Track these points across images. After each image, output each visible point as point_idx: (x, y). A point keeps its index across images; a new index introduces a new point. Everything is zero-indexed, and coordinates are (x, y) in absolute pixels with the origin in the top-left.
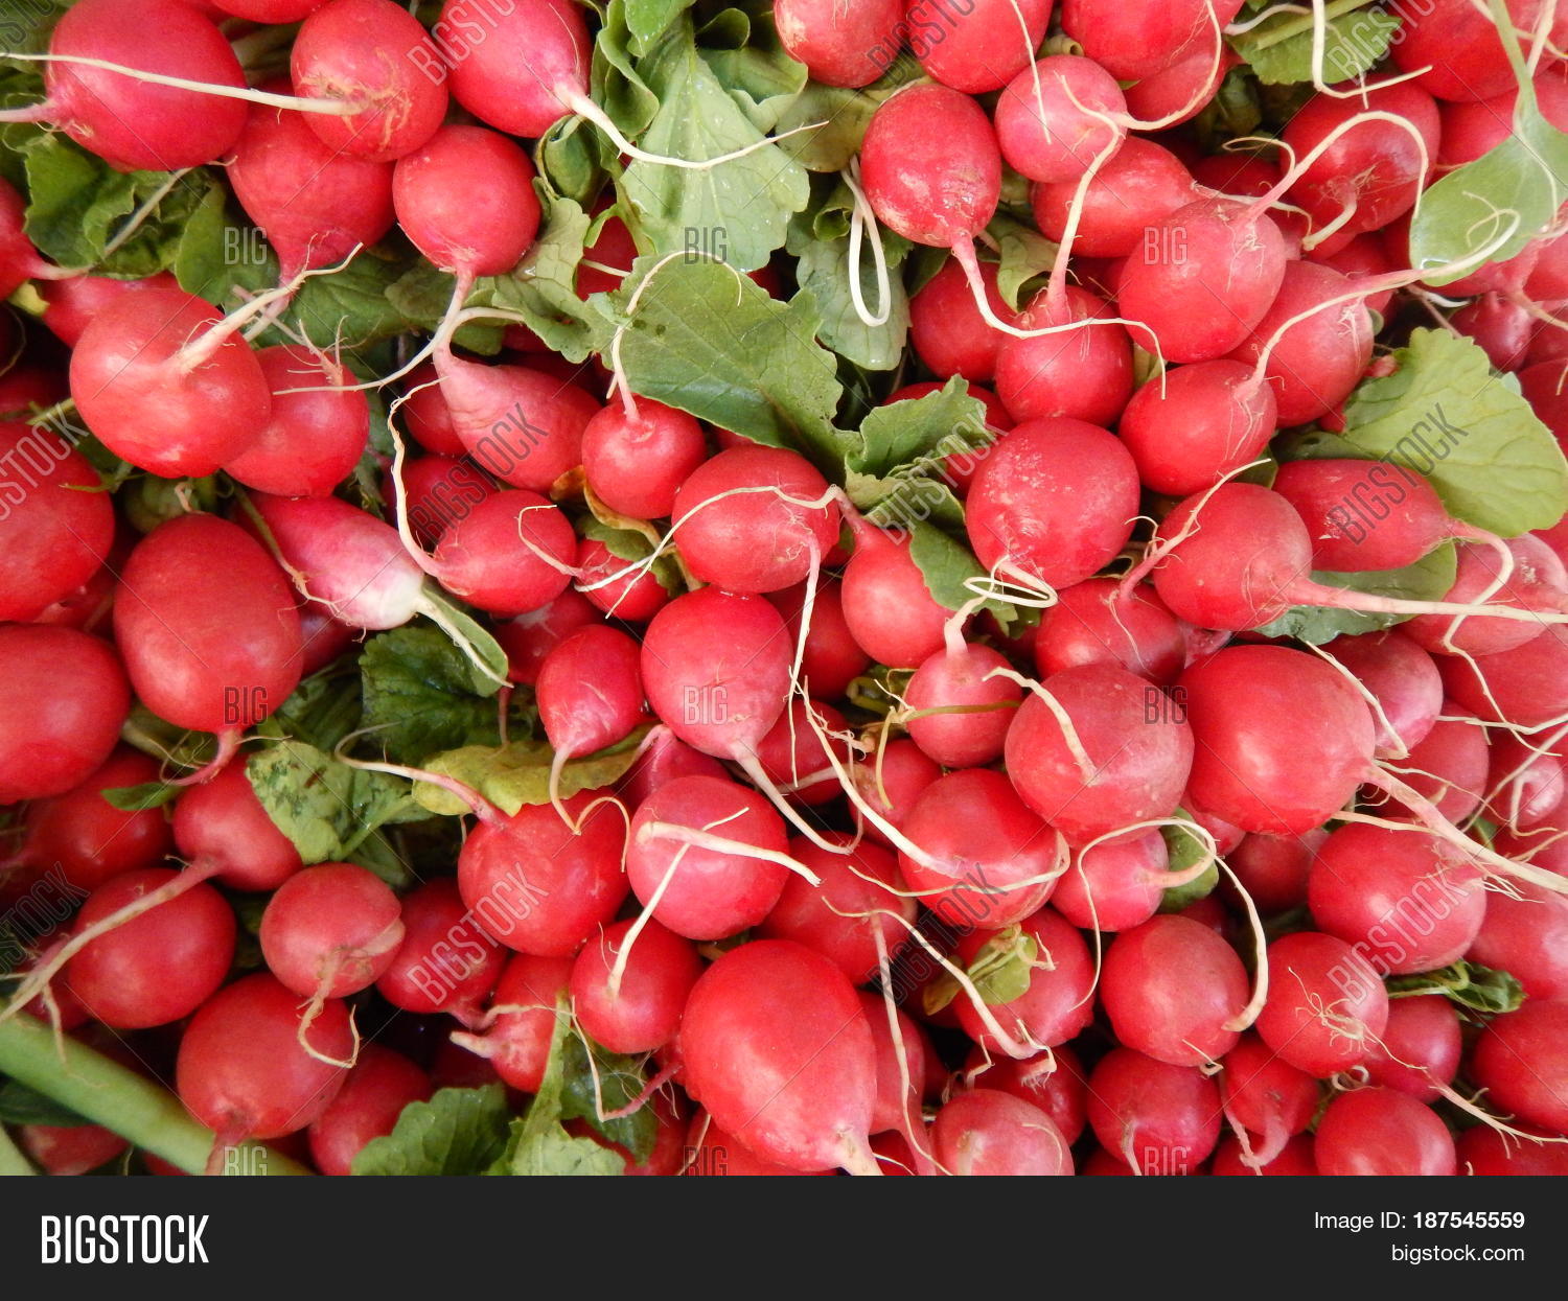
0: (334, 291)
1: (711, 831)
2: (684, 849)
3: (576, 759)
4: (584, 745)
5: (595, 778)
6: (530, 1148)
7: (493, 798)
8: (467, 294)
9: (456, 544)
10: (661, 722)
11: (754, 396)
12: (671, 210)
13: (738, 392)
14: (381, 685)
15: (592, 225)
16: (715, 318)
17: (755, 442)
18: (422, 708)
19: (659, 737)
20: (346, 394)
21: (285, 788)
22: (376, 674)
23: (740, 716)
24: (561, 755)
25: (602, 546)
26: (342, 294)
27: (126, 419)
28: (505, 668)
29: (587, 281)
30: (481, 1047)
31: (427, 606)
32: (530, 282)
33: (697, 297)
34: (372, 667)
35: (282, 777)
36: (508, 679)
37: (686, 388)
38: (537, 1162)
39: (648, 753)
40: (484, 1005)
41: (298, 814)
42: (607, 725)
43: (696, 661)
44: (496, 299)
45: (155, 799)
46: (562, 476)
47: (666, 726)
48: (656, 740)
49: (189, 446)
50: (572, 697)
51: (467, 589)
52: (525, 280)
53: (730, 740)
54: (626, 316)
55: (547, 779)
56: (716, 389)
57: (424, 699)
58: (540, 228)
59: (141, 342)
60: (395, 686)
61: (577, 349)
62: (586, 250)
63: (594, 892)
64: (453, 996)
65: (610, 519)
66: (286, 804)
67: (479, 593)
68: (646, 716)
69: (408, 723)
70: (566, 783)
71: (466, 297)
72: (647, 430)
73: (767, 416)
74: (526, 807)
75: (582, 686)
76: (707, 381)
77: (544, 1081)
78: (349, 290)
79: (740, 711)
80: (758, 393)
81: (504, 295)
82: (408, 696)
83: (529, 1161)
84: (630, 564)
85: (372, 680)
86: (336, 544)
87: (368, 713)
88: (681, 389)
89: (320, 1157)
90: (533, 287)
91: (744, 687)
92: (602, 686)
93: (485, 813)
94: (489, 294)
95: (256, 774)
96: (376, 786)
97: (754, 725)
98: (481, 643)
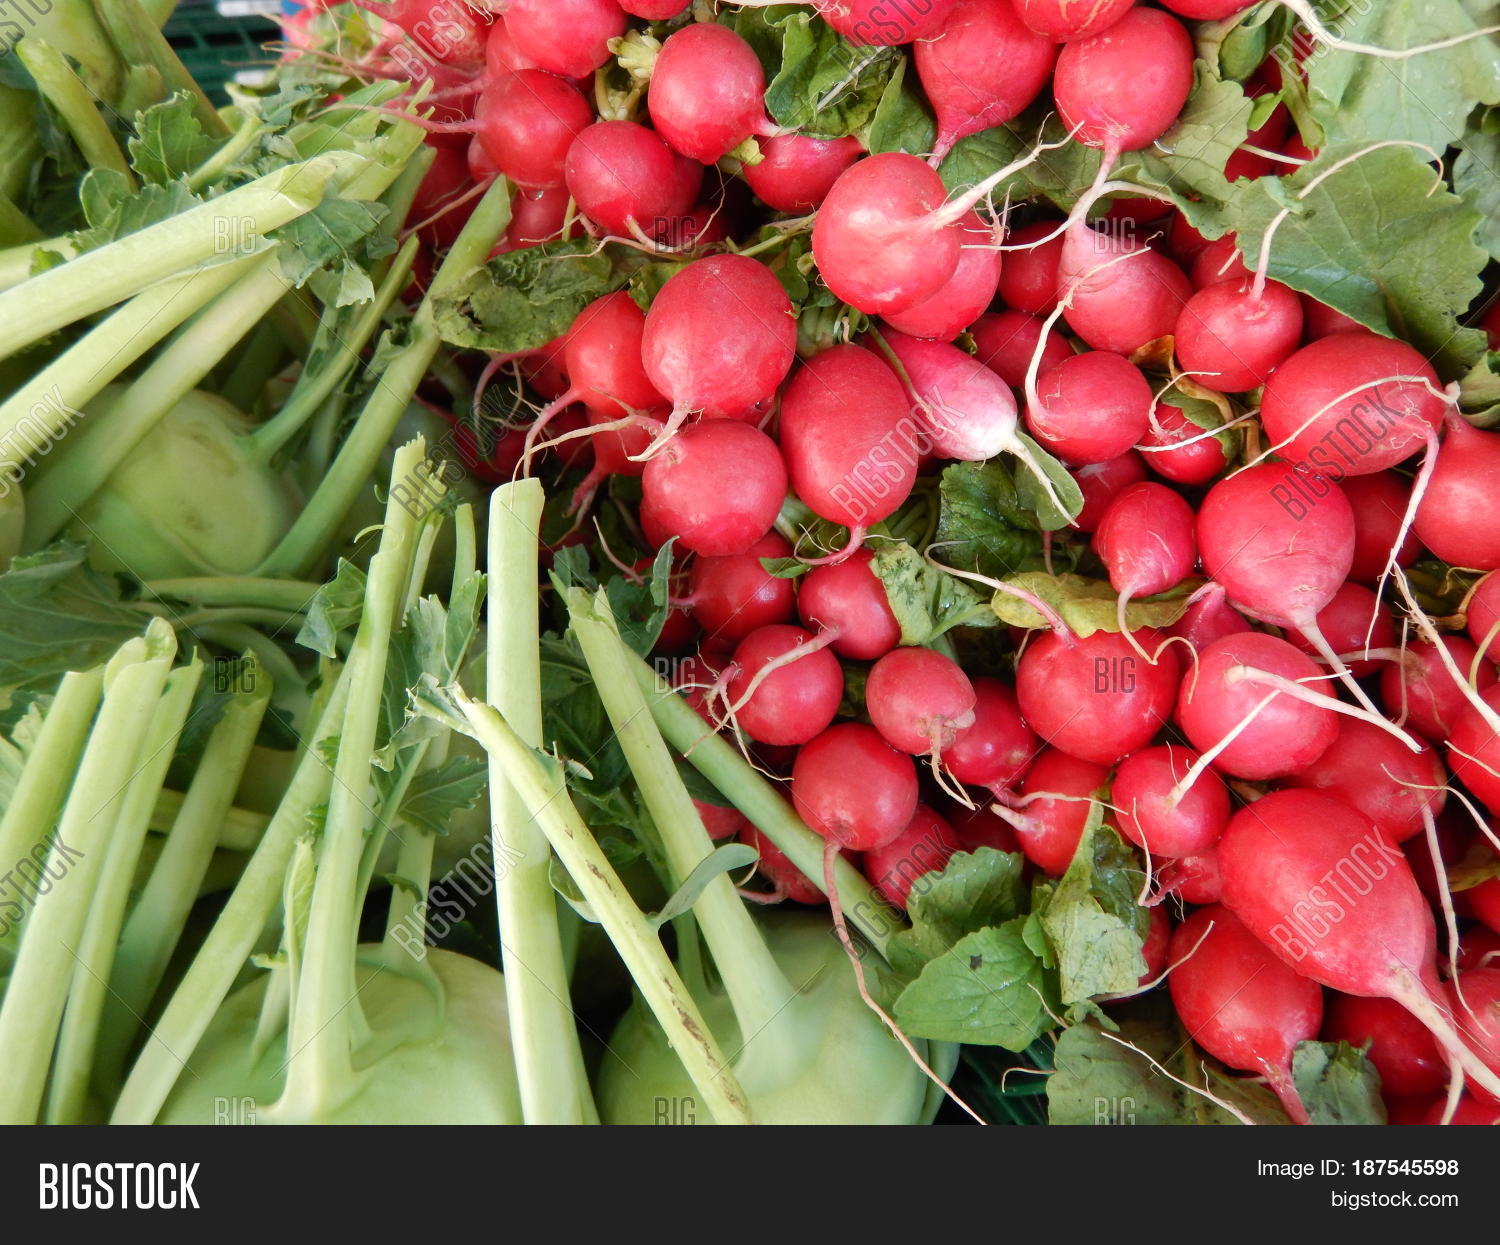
0: (975, 157)
1: (1305, 684)
2: (1273, 695)
3: (1135, 599)
4: (1145, 588)
5: (1155, 620)
6: (1066, 911)
7: (1069, 619)
8: (1113, 169)
9: (1058, 395)
10: (1213, 580)
11: (1369, 284)
12: (1349, 98)
13: (1356, 279)
14: (955, 508)
15: (1256, 108)
16: (1373, 206)
17: (1373, 330)
18: (985, 533)
19: (1211, 593)
20: (1003, 253)
21: (906, 580)
22: (952, 498)
23: (1306, 587)
24: (1126, 593)
25: (1180, 412)
26: (981, 160)
27: (864, 262)
28: (1078, 510)
29: (1242, 165)
30: (1019, 822)
31: (1017, 446)
32: (1165, 160)
33: (1366, 185)
34: (949, 492)
35: (905, 572)
36: (1077, 520)
37: (1307, 271)
38: (1073, 923)
39: (1195, 606)
40: (1018, 790)
41: (911, 603)
42: (1166, 574)
43: (1269, 529)
44: (1141, 175)
45: (792, 572)
46: (1149, 344)
47: (1220, 583)
48: (1206, 595)
49: (905, 290)
50: (1142, 544)
51: (1058, 435)
52: (1160, 158)
53: (1293, 608)
54: (1297, 201)
55: (1115, 612)
56: (1334, 275)
57: (986, 525)
58: (1184, 109)
59: (895, 200)
60: (965, 510)
61: (1212, 226)
62: (1250, 132)
63: (1146, 716)
64: (994, 776)
65: (1188, 388)
66: (904, 594)
67: (1070, 441)
68: (1197, 573)
69: (974, 543)
70: (1131, 618)
71: (1111, 171)
72: (1262, 310)
73: (1379, 306)
74: (1099, 632)
75: (1151, 536)
76: (1329, 267)
77: (1073, 863)
78: (987, 157)
79: (1306, 583)
80: (1373, 283)
81: (1149, 170)
82: (975, 521)
83: (1064, 921)
84: (1203, 431)
85: (949, 503)
86: (956, 382)
87: (943, 529)
88: (1301, 273)
89: (878, 874)
90: (1167, 165)
91: (1315, 561)
92: (1168, 539)
93: (1061, 631)
94: (1134, 171)
95: (882, 565)
96: (957, 592)
97: (1316, 597)
98: (1063, 486)
